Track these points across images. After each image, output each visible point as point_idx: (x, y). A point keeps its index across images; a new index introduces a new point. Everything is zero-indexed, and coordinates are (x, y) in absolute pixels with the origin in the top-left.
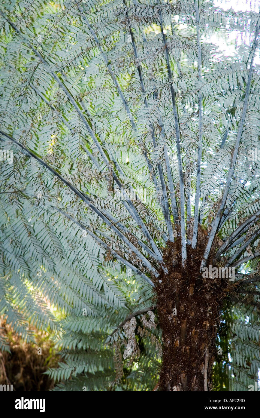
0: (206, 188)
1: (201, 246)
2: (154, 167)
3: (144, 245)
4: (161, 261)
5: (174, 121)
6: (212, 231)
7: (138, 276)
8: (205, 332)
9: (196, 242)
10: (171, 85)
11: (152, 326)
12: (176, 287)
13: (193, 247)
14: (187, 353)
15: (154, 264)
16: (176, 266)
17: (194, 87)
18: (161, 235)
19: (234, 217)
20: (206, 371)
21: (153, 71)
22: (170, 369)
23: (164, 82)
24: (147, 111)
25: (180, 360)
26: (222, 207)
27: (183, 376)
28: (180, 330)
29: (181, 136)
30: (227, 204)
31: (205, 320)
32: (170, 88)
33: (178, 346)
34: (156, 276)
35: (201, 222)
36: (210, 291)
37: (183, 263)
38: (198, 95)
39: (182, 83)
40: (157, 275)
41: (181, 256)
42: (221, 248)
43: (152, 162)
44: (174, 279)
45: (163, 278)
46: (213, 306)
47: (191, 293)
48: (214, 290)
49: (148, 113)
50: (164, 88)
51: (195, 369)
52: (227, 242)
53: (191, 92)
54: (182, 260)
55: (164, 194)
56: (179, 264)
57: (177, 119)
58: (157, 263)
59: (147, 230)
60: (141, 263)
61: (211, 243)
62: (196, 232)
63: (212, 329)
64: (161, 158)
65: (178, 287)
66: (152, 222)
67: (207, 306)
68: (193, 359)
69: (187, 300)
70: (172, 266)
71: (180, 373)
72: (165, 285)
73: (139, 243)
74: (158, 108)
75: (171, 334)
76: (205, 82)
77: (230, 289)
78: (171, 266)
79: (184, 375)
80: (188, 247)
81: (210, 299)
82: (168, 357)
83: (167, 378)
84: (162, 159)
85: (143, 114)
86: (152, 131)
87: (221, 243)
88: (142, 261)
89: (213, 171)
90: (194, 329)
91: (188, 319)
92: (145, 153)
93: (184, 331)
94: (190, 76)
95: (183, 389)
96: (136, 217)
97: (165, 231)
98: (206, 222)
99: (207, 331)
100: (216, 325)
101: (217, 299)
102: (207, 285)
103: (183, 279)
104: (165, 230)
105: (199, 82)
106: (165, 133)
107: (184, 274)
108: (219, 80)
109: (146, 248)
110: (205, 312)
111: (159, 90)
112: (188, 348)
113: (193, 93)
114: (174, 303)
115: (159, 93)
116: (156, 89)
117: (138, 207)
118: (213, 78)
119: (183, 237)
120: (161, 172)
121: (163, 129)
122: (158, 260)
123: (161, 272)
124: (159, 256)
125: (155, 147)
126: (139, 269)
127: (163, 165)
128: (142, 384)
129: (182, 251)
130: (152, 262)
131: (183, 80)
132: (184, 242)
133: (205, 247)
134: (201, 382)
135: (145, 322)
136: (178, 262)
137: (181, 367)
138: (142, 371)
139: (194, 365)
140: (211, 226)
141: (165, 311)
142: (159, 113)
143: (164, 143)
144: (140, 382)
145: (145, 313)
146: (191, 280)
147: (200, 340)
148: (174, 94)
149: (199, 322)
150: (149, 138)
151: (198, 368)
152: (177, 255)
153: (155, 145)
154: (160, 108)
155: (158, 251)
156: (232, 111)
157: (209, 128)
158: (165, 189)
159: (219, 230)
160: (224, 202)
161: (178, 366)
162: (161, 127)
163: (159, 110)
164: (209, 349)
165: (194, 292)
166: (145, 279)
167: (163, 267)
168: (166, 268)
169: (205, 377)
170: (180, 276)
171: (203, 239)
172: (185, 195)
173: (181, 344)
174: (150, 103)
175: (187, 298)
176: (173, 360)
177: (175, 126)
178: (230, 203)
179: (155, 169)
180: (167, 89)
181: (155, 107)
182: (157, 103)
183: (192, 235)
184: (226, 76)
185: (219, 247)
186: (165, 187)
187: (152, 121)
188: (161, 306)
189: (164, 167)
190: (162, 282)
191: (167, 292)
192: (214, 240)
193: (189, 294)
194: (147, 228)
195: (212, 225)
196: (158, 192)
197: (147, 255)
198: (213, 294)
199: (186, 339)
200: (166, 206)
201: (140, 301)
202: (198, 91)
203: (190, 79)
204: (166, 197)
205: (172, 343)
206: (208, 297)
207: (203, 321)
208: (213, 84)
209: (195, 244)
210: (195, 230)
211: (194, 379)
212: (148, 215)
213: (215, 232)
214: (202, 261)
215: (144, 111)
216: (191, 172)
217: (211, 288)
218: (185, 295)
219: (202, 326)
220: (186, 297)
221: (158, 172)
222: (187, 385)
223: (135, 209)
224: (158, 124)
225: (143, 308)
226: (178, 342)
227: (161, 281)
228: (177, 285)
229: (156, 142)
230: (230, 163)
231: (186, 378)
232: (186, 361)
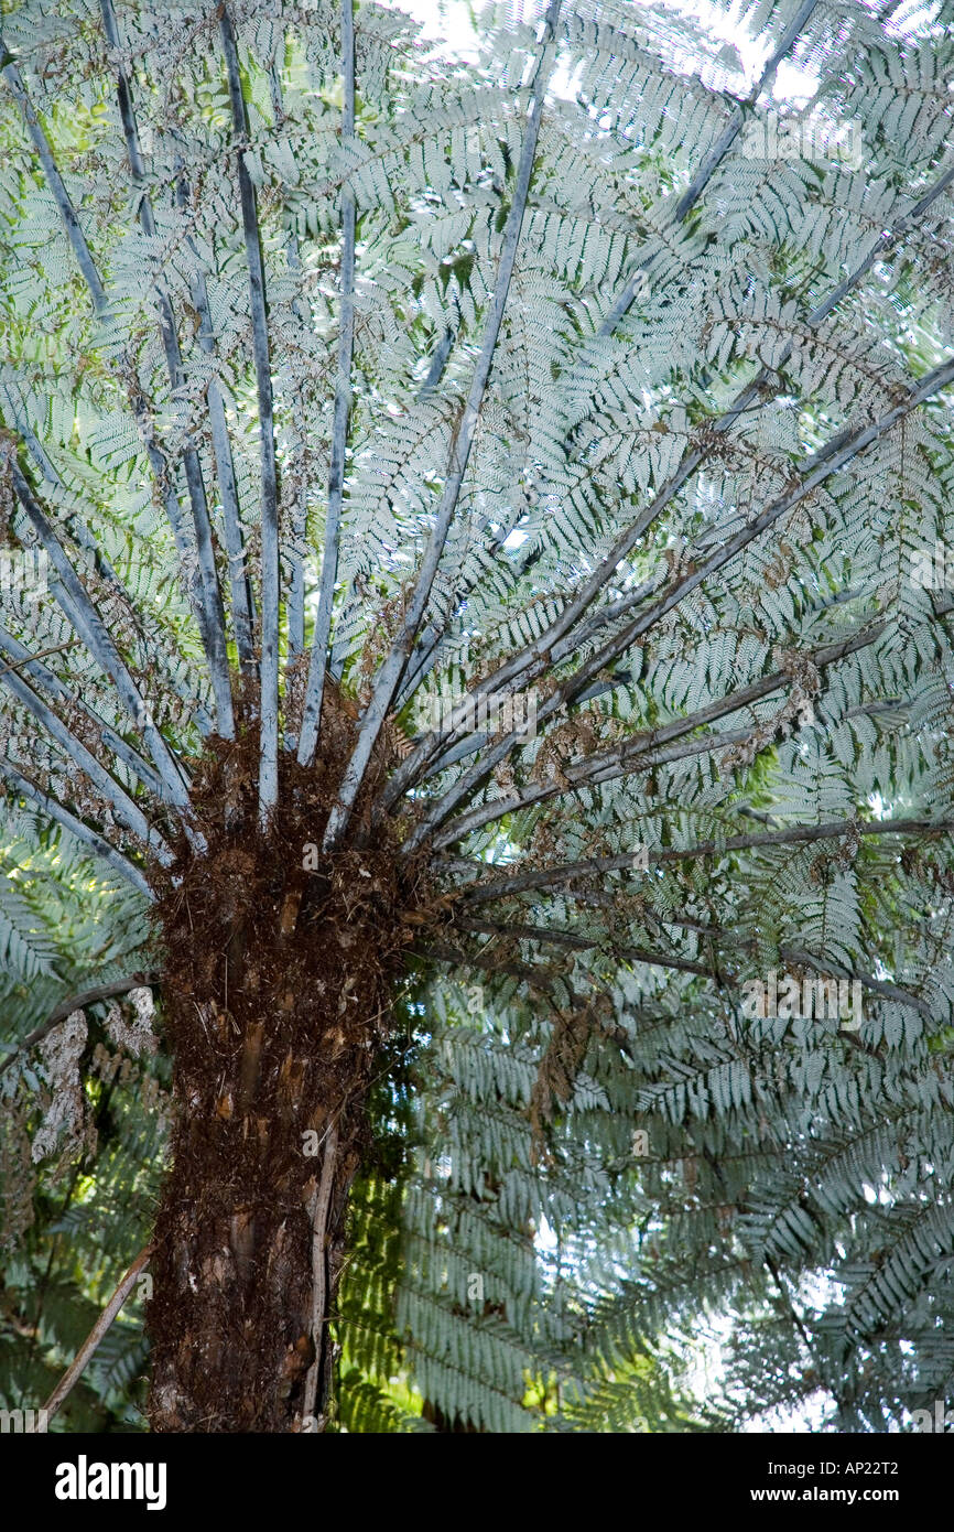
0: (358, 548)
1: (332, 756)
2: (170, 462)
3: (124, 748)
4: (184, 809)
5: (247, 292)
6: (374, 704)
7: (100, 863)
8: (330, 1066)
9: (314, 742)
10: (240, 156)
11: (141, 1046)
12: (234, 901)
13: (302, 760)
14: (258, 1141)
15: (156, 817)
16: (238, 826)
17: (323, 168)
18: (185, 713)
19: (457, 654)
20: (323, 1205)
21: (172, 100)
22: (193, 1199)
23: (215, 144)
24: (147, 251)
25: (232, 1166)
26: (412, 619)
27: (237, 1222)
28: (240, 1058)
29: (273, 350)
30: (431, 607)
31: (334, 1024)
32: (233, 170)
33: (228, 1116)
34: (162, 861)
35: (337, 669)
36: (354, 922)
37: (264, 818)
38: (339, 199)
39: (280, 153)
40: (167, 858)
41: (256, 790)
42: (404, 766)
43: (162, 442)
44: (225, 873)
45: (187, 868)
46: (363, 974)
47: (287, 925)
48: (371, 917)
49: (153, 259)
50: (214, 166)
51: (286, 1200)
52: (427, 746)
53: (312, 189)
54: (262, 806)
55: (204, 560)
56: (247, 821)
57: (258, 285)
58: (170, 817)
59: (134, 691)
60: (108, 815)
61: (369, 747)
62: (316, 707)
63: (352, 1056)
64: (195, 428)
65: (241, 904)
66: (156, 663)
67: (341, 975)
68: (278, 1161)
69: (269, 952)
70: (222, 828)
71: (228, 1214)
72: (192, 895)
73: (106, 741)
74: (190, 240)
75: (206, 1071)
76: (365, 153)
77: (426, 917)
78: (217, 825)
79: (244, 1218)
80: (286, 760)
81: (352, 948)
82: (191, 1157)
83: (181, 1229)
84: (198, 434)
85: (134, 259)
86: (166, 325)
87: (402, 747)
88: (113, 807)
89: (387, 483)
90: (290, 1057)
91: (271, 1020)
92: (141, 404)
93: (253, 1061)
94: (310, 128)
95: (236, 1268)
96: (95, 645)
97: (202, 698)
98: (353, 671)
99: (339, 1062)
100: (369, 1044)
101: (380, 951)
102: (347, 900)
103: (258, 875)
104: (203, 693)
105: (342, 153)
106: (214, 335)
107: (263, 858)
108: (415, 150)
109: (131, 757)
110: (333, 995)
111: (195, 174)
112: (263, 1122)
113: (317, 192)
114: (221, 961)
115: (193, 184)
116: (181, 168)
117: (103, 607)
118: (395, 142)
119: (266, 722)
120: (196, 481)
121: (205, 320)
122: (172, 806)
123: (183, 848)
124: (176, 788)
125: (174, 387)
126: (104, 836)
127: (203, 453)
128: (106, 1252)
129: (262, 773)
130: (152, 810)
131: (284, 143)
132: (269, 742)
133: (345, 761)
134: (302, 1245)
135: (115, 1027)
136: (246, 813)
137: (235, 1192)
138: (109, 1208)
139: (283, 1184)
140: (371, 687)
141: (188, 988)
142: (192, 258)
143: (208, 374)
144: (97, 1246)
145: (120, 995)
146: (288, 879)
147: (309, 1095)
148: (248, 191)
149: (309, 1030)
150: (152, 354)
151: (296, 1195)
152: (243, 788)
153: (178, 379)
154: (199, 243)
155: (172, 769)
156: (463, 269)
157: (377, 326)
158: (209, 543)
159: (402, 701)
160: (422, 601)
161: (222, 1187)
162: (199, 312)
163: (194, 250)
164: (337, 1125)
165: (299, 922)
166: (122, 871)
167: (189, 831)
168: (200, 834)
169: (320, 1227)
170: (250, 864)
171: (341, 733)
172: (281, 569)
173: (238, 1110)
174: (159, 220)
175: (272, 944)
176: (207, 1167)
177: (250, 312)
178: (444, 606)
179: (171, 469)
180: (222, 170)
181: (180, 235)
182: (185, 221)
183: (301, 717)
184: (440, 135)
185: (395, 762)
186: (209, 536)
187: (165, 290)
188: (174, 973)
189: (206, 464)
190: (184, 885)
191: (199, 920)
192: (379, 736)
193: (278, 931)
194: (137, 686)
195: (376, 682)
196: (183, 553)
197: (133, 786)
198: (366, 930)
199: (260, 1092)
200: (209, 607)
201: (110, 955)
202: (338, 187)
203: (309, 138)
204: (210, 575)
205: (208, 1104)
206: (345, 941)
207: (324, 1029)
208: (392, 162)
209: (311, 751)
210: (313, 698)
211: (280, 1235)
212: (141, 634)
213: (384, 710)
214: (334, 812)
215: (136, 249)
216: (304, 484)
217: (360, 911)
218: (265, 934)
219: (318, 1046)
220: (269, 940)
221: (185, 482)
222: (253, 1256)
223: (92, 615)
224: (189, 301)
225: (116, 978)
226: (229, 1102)
227: (180, 881)
228: (239, 896)
229: (177, 369)
230: (447, 460)
231: (250, 1232)
232: (255, 1171)
